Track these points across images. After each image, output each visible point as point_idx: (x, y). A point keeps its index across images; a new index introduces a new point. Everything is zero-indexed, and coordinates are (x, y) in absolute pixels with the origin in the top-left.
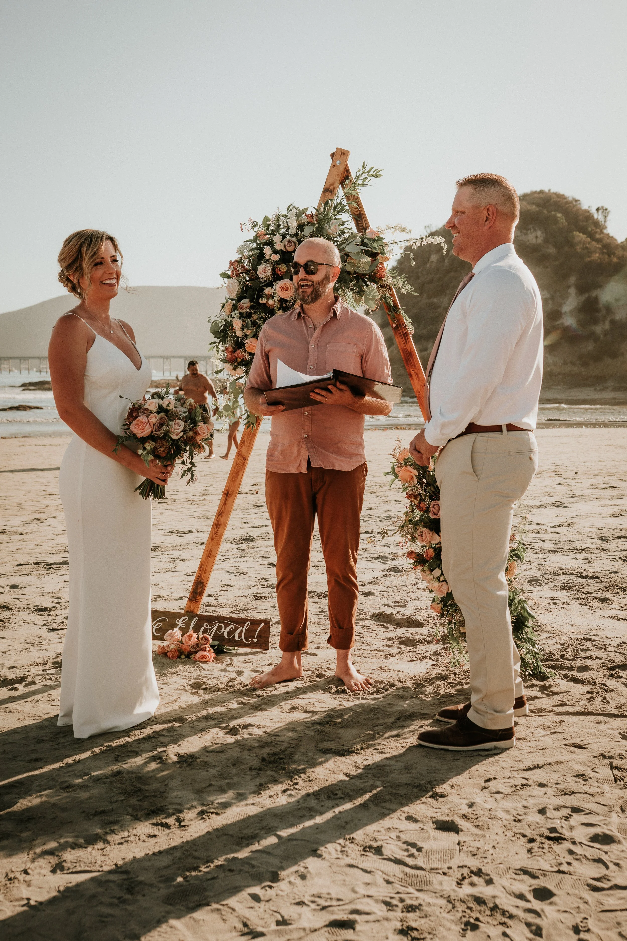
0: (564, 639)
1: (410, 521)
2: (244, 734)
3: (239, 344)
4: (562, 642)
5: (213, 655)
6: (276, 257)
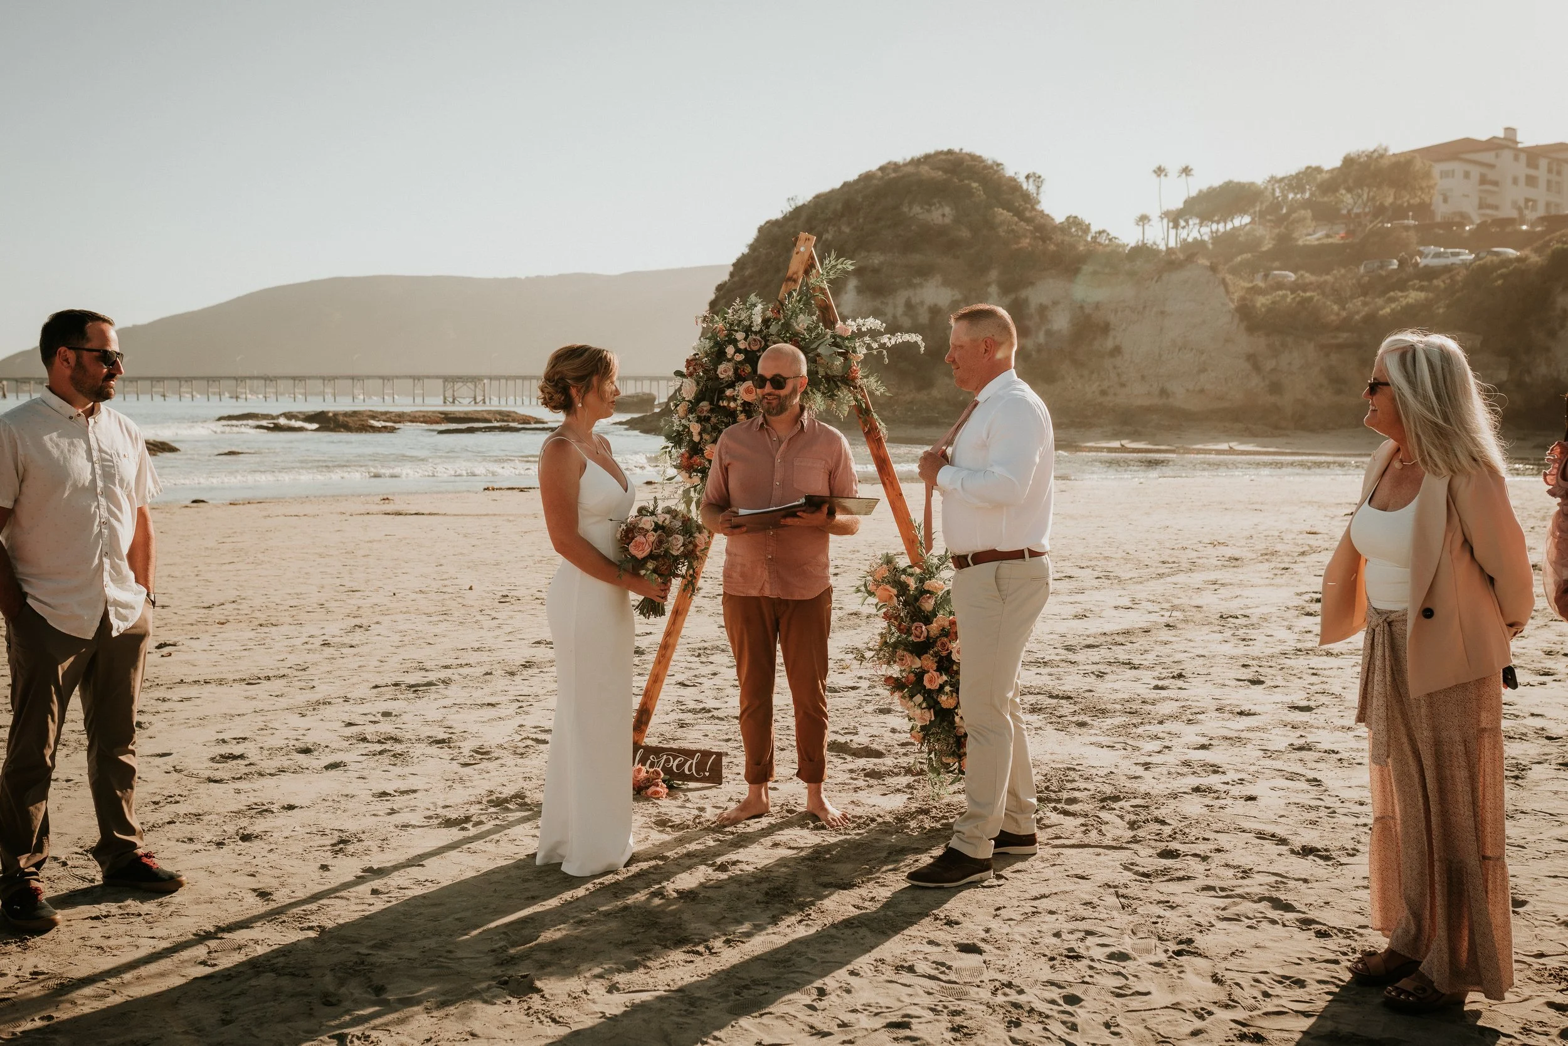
0: (1045, 769)
1: (886, 642)
2: (735, 871)
3: (696, 449)
4: (1044, 772)
5: (666, 791)
6: (740, 357)
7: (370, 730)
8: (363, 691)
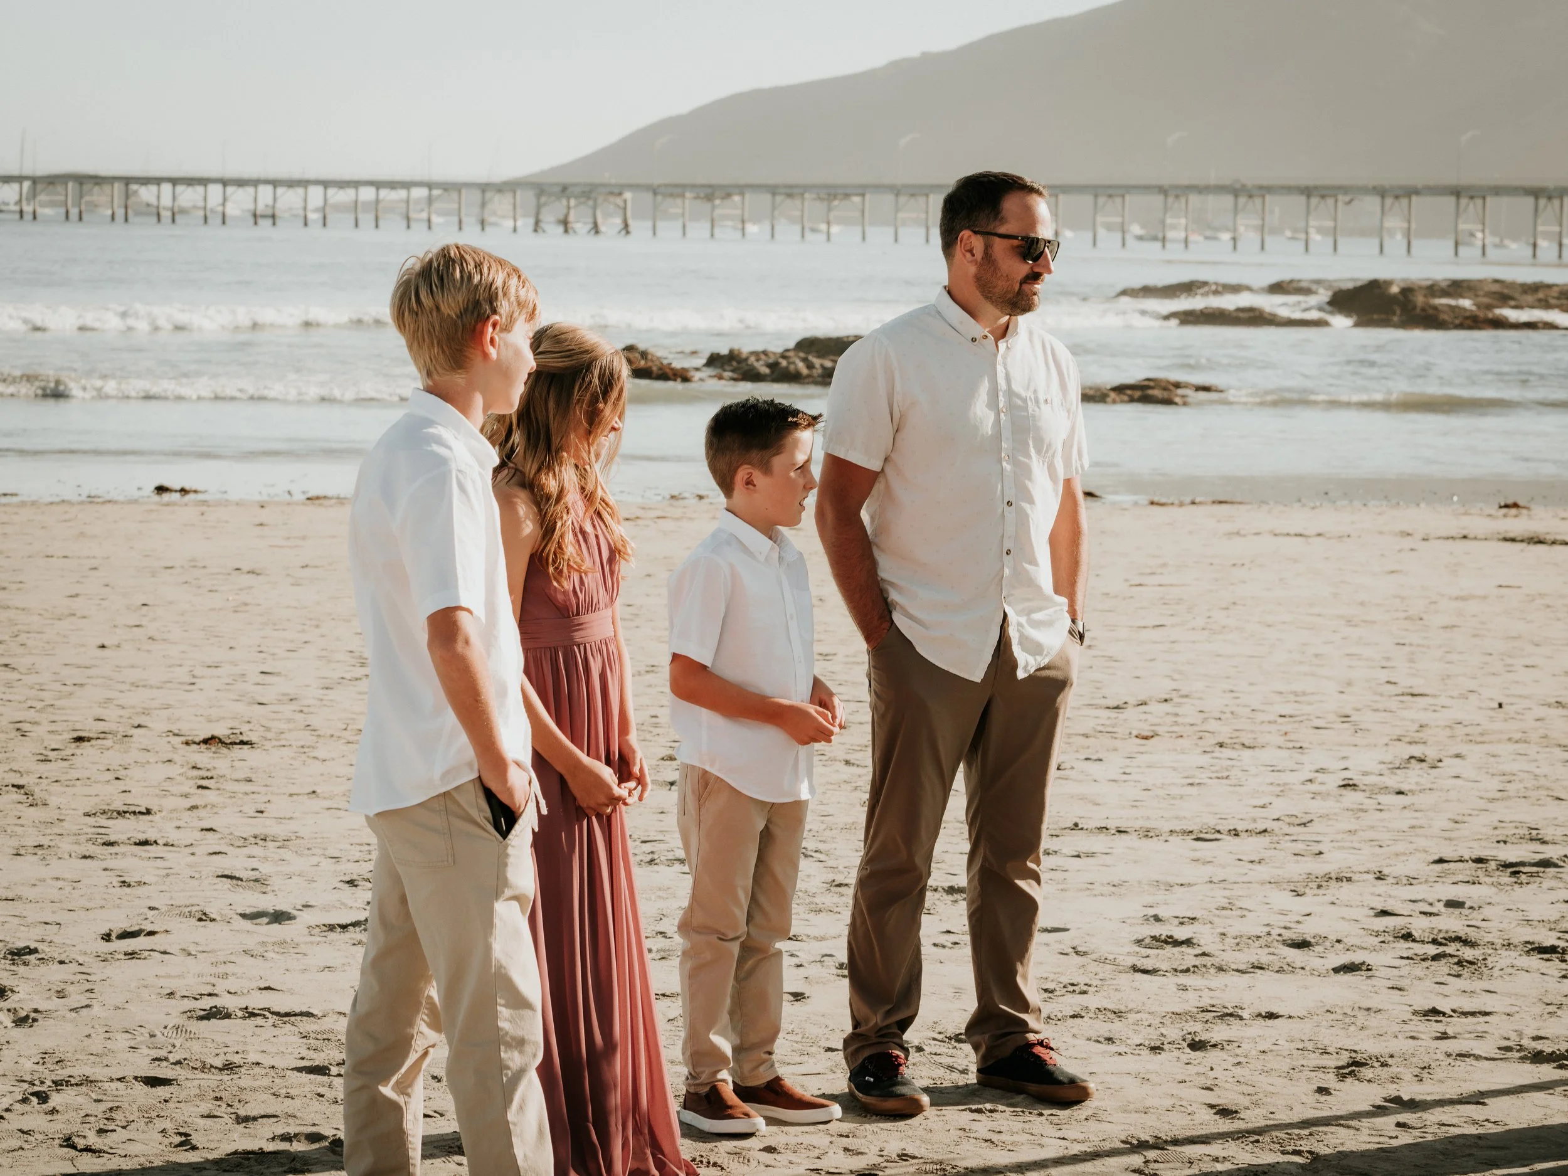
7: (1420, 926)
8: (1416, 865)
